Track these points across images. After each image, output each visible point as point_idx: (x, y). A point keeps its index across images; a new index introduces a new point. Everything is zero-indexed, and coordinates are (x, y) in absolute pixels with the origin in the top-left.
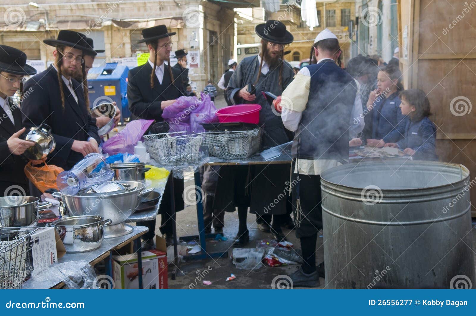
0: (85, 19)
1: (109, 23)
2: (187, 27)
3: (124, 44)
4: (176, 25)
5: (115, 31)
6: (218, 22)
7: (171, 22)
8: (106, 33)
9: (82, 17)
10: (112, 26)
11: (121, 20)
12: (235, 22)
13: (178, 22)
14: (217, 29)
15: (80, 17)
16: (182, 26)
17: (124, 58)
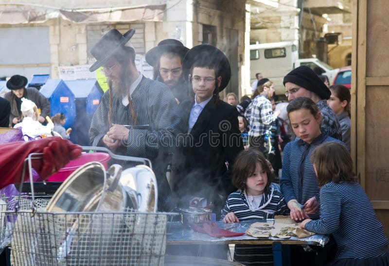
0: (23, 8)
1: (55, 15)
2: (168, 20)
3: (77, 45)
4: (152, 17)
5: (64, 26)
6: (218, 12)
7: (144, 13)
8: (51, 29)
9: (18, 6)
10: (60, 18)
11: (73, 10)
12: (246, 11)
13: (154, 12)
14: (216, 22)
15: (15, 7)
16: (160, 19)
17: (77, 66)
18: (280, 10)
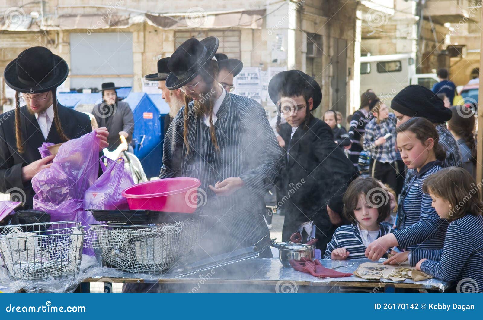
0: (103, 11)
1: (140, 19)
2: (267, 27)
3: (163, 54)
4: (249, 24)
5: (150, 32)
6: (325, 18)
7: (240, 19)
8: (135, 35)
9: (99, 8)
10: (145, 24)
11: (160, 14)
12: (357, 18)
13: (252, 18)
14: (321, 31)
15: (95, 10)
16: (258, 26)
18: (395, 18)
